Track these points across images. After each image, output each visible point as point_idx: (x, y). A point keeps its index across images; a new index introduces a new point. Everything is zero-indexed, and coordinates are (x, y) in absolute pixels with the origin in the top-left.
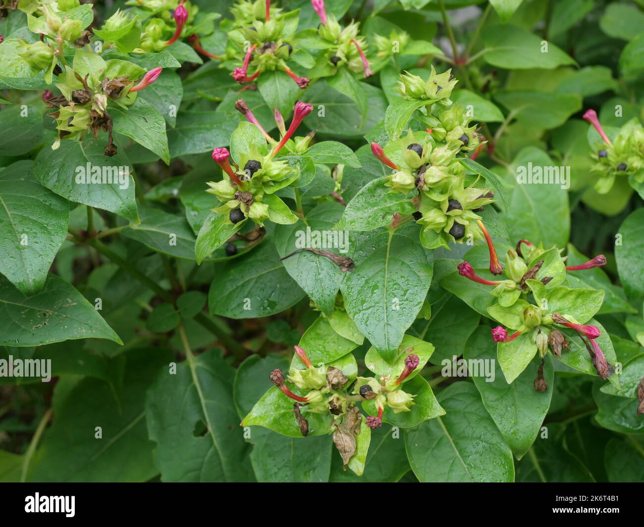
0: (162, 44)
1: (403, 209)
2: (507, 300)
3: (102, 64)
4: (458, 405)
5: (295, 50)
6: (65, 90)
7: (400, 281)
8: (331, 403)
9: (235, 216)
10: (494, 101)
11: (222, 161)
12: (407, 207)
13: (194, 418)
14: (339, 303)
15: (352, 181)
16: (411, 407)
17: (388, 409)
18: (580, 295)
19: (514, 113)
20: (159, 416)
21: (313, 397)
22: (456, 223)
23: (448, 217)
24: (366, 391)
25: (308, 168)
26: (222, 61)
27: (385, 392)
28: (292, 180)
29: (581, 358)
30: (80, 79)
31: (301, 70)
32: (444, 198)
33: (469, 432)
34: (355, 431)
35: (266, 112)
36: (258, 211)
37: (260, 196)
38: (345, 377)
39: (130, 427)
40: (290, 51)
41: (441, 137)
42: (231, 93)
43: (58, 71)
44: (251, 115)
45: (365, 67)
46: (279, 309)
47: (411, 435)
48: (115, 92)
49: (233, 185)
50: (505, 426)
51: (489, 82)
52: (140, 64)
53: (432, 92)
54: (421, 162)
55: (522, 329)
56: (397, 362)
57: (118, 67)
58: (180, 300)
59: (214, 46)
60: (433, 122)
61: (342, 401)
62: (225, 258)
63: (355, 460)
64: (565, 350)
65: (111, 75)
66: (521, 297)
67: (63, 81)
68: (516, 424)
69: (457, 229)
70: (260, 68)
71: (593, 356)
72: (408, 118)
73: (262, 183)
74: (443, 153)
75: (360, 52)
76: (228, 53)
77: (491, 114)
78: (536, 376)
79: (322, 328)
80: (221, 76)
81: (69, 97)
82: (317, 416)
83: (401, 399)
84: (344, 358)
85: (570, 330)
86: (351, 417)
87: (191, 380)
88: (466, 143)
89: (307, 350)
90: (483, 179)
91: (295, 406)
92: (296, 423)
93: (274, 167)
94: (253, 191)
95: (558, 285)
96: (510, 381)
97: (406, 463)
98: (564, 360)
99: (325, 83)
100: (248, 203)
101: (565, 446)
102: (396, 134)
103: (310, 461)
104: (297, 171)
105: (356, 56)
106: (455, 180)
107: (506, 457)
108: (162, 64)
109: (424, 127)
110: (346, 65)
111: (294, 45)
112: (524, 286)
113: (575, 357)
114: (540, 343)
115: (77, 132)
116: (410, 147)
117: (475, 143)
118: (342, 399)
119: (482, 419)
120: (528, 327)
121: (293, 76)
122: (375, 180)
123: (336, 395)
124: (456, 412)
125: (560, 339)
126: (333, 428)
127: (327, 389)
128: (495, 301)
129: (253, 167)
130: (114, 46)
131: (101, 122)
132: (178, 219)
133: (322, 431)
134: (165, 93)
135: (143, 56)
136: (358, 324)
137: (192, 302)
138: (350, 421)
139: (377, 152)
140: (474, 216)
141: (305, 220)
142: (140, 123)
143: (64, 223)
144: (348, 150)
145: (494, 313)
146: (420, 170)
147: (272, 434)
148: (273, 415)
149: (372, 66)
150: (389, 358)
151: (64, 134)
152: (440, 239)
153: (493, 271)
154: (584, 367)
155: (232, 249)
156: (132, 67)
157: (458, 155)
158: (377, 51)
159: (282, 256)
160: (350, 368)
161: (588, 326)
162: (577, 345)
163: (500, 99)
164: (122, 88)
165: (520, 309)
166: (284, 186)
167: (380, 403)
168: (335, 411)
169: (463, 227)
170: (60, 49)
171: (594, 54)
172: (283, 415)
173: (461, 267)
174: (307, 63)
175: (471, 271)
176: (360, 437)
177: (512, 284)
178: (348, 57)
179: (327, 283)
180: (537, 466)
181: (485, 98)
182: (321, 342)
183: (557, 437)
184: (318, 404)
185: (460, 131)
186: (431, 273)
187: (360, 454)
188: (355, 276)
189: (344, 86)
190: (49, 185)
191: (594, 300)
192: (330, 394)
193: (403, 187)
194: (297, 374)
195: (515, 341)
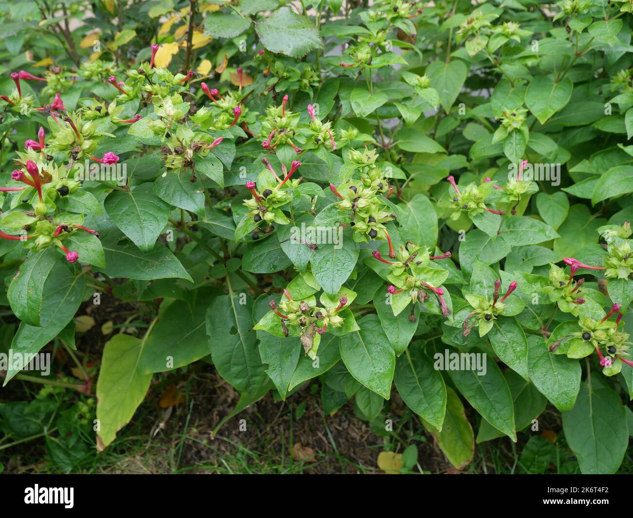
0: (227, 126)
1: (345, 220)
2: (398, 272)
3: (192, 134)
4: (369, 326)
5: (296, 134)
6: (171, 146)
7: (341, 258)
8: (301, 320)
9: (257, 218)
10: (402, 169)
11: (251, 188)
12: (348, 219)
13: (231, 325)
14: (308, 268)
15: (321, 204)
16: (342, 325)
17: (330, 326)
18: (436, 272)
19: (412, 176)
20: (213, 323)
21: (292, 316)
22: (372, 229)
23: (369, 226)
24: (319, 315)
25: (297, 196)
26: (259, 137)
27: (329, 316)
28: (288, 201)
29: (434, 305)
30: (179, 141)
31: (300, 145)
32: (366, 216)
33: (373, 340)
34: (312, 336)
35: (279, 166)
36: (269, 216)
37: (270, 209)
38: (309, 307)
39: (198, 327)
40: (294, 134)
41: (368, 184)
42: (262, 154)
43: (168, 136)
44: (270, 165)
45: (333, 146)
46: (279, 269)
47: (343, 340)
48: (197, 149)
49: (257, 202)
50: (392, 338)
51: (400, 158)
52: (212, 136)
53: (365, 160)
54: (356, 196)
55: (404, 288)
56: (336, 301)
57: (200, 136)
58: (228, 262)
59: (254, 129)
60: (365, 176)
61: (306, 319)
62: (252, 241)
63: (311, 351)
64: (426, 300)
65: (196, 140)
66: (405, 271)
67: (171, 142)
68: (398, 338)
69: (372, 232)
70: (277, 142)
71: (440, 304)
72: (352, 173)
73: (272, 202)
74: (368, 192)
75: (331, 137)
76: (261, 133)
77: (400, 175)
78: (410, 313)
79: (299, 281)
80: (257, 145)
81: (173, 150)
82: (294, 327)
83: (337, 320)
84: (309, 297)
85: (429, 290)
86: (311, 328)
87: (231, 304)
88: (381, 188)
89: (291, 291)
90: (388, 207)
91: (282, 321)
92: (282, 330)
93: (278, 194)
94: (267, 206)
95: (425, 266)
96: (396, 315)
97: (340, 355)
98: (425, 306)
99: (312, 152)
100: (264, 212)
101: (425, 352)
102: (344, 181)
103: (289, 351)
104: (291, 197)
105: (328, 139)
106: (373, 207)
107: (392, 355)
108: (225, 136)
109: (359, 178)
110: (323, 144)
111: (296, 131)
112: (407, 266)
113: (431, 305)
114: (413, 296)
115: (176, 169)
116: (351, 188)
117: (386, 188)
118: (307, 318)
119: (381, 334)
120: (407, 287)
121: (294, 147)
122: (332, 204)
123: (304, 316)
124: (367, 330)
125: (424, 295)
126: (301, 334)
127: (299, 313)
128: (391, 272)
129: (267, 193)
130: (200, 125)
131: (189, 164)
132: (229, 219)
133: (295, 335)
134: (226, 152)
135: (215, 132)
136: (317, 279)
137: (234, 263)
138: (310, 331)
139: (333, 190)
140: (382, 226)
141: (294, 223)
142: (210, 166)
143: (166, 216)
144: (319, 188)
145: (390, 279)
146: (355, 200)
147: (271, 336)
148: (271, 325)
149: (337, 145)
150: (332, 298)
151: (169, 169)
152: (363, 237)
153: (391, 257)
154: (435, 310)
155: (256, 236)
156: (208, 136)
157: (376, 194)
158: (341, 138)
159: (280, 241)
160: (312, 303)
161: (438, 288)
162: (433, 298)
163: (406, 168)
164: (201, 147)
165: (404, 277)
166: (283, 204)
167: (326, 322)
168: (302, 324)
169: (376, 232)
170: (170, 125)
171: (460, 148)
172: (276, 325)
173: (374, 253)
174: (302, 141)
175: (379, 255)
176: (315, 339)
177: (401, 264)
178: (325, 139)
179: (303, 256)
180: (410, 362)
181: (397, 166)
182: (298, 288)
183: (422, 347)
184: (294, 320)
185: (378, 181)
186: (358, 255)
187: (314, 348)
188: (318, 254)
189: (321, 154)
190: (160, 196)
191: (443, 275)
192: (301, 316)
193: (345, 209)
194: (284, 304)
195: (400, 294)
